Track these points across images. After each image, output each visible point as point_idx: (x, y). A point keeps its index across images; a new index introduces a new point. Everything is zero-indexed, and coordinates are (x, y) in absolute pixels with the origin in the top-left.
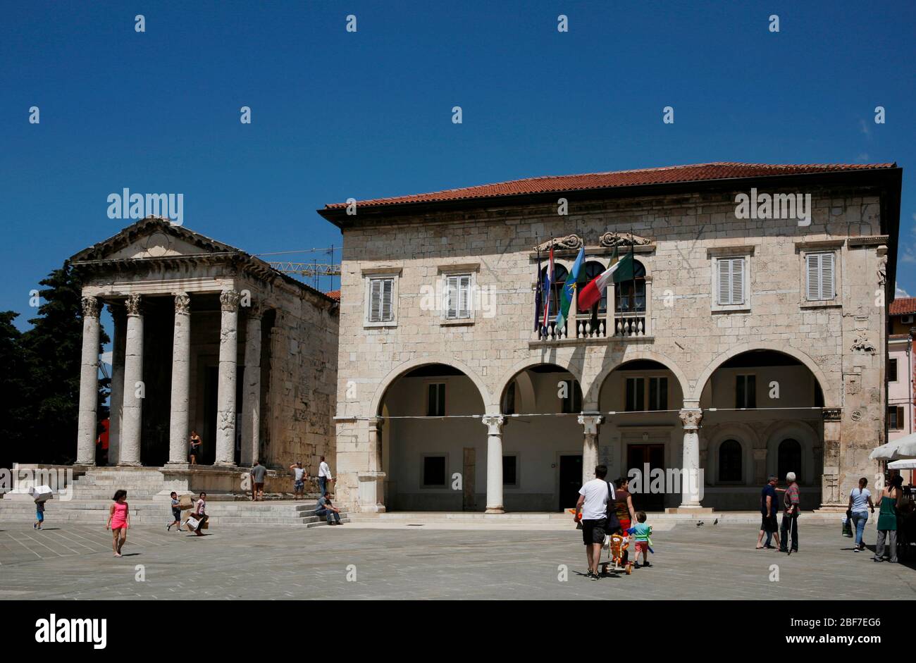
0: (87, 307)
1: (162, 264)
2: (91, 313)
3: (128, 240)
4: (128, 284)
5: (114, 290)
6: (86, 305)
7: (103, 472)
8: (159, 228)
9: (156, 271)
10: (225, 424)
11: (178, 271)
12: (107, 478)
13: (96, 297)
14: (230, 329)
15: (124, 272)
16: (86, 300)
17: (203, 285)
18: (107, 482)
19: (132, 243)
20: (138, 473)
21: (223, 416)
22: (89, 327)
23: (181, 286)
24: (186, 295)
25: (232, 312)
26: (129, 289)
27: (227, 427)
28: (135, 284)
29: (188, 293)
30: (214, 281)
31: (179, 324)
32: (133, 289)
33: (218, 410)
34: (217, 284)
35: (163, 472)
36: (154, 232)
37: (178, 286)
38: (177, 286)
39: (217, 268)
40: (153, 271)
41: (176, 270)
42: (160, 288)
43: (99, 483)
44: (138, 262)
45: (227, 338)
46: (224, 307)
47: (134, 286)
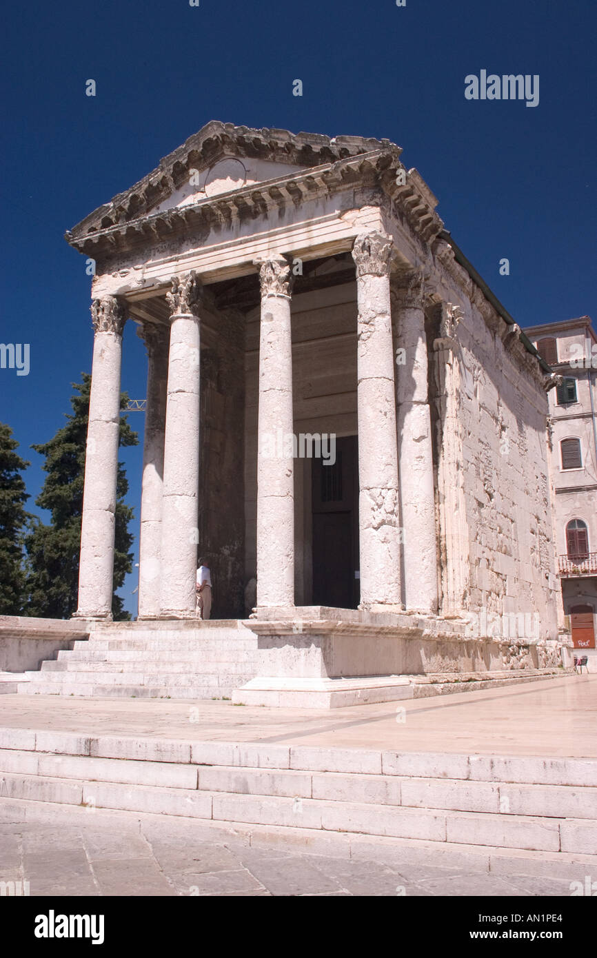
0: (100, 314)
1: (234, 209)
2: (106, 325)
3: (171, 184)
4: (171, 261)
5: (147, 277)
6: (98, 311)
7: (123, 632)
8: (227, 151)
9: (223, 226)
10: (380, 515)
11: (266, 217)
12: (132, 644)
13: (114, 296)
14: (379, 310)
15: (163, 241)
16: (99, 302)
17: (314, 234)
18: (130, 655)
19: (178, 188)
20: (193, 634)
21: (373, 498)
22: (103, 351)
23: (272, 245)
24: (283, 259)
25: (380, 275)
26: (173, 270)
27: (383, 523)
28: (183, 258)
29: (284, 255)
30: (338, 221)
31: (270, 317)
32: (180, 268)
33: (361, 485)
34: (345, 226)
35: (254, 629)
36: (217, 159)
37: (266, 246)
38: (262, 245)
39: (343, 195)
40: (218, 227)
41: (261, 216)
42: (231, 255)
43: (112, 655)
44: (190, 212)
45: (372, 329)
46: (362, 267)
47: (181, 261)
